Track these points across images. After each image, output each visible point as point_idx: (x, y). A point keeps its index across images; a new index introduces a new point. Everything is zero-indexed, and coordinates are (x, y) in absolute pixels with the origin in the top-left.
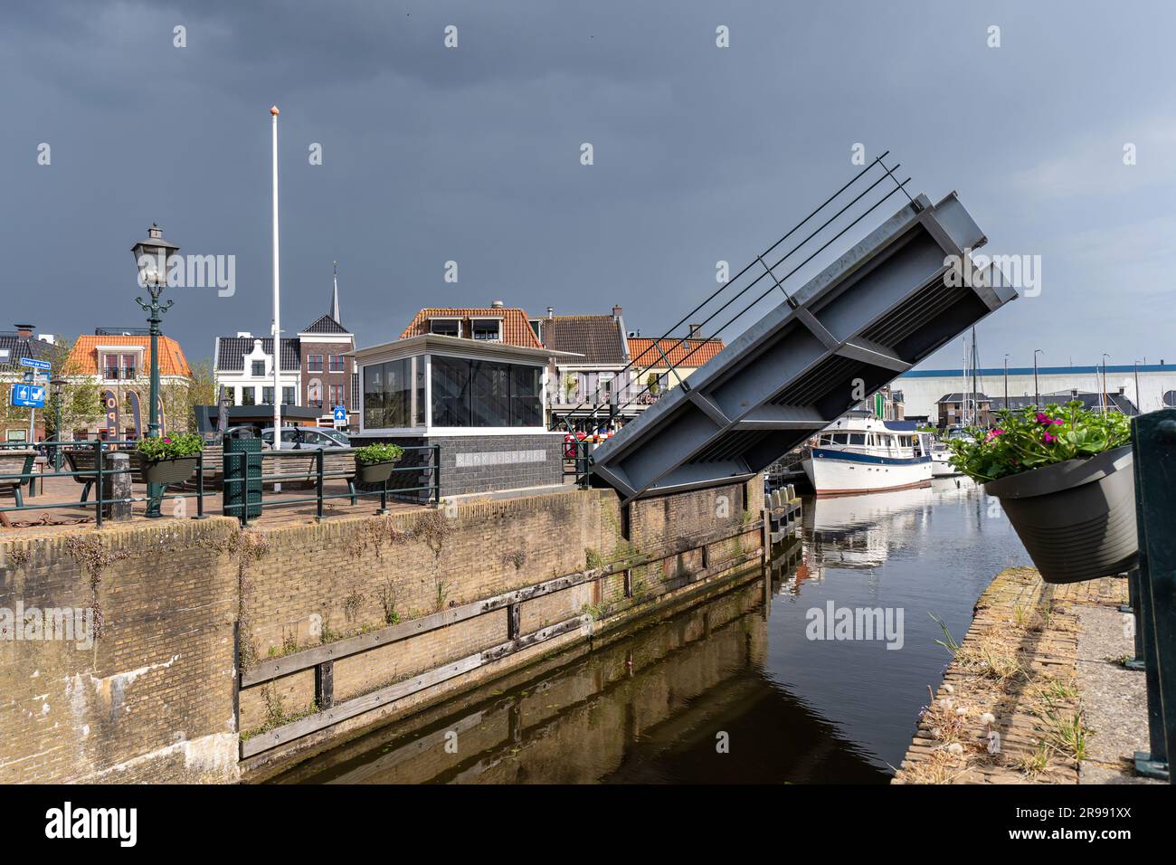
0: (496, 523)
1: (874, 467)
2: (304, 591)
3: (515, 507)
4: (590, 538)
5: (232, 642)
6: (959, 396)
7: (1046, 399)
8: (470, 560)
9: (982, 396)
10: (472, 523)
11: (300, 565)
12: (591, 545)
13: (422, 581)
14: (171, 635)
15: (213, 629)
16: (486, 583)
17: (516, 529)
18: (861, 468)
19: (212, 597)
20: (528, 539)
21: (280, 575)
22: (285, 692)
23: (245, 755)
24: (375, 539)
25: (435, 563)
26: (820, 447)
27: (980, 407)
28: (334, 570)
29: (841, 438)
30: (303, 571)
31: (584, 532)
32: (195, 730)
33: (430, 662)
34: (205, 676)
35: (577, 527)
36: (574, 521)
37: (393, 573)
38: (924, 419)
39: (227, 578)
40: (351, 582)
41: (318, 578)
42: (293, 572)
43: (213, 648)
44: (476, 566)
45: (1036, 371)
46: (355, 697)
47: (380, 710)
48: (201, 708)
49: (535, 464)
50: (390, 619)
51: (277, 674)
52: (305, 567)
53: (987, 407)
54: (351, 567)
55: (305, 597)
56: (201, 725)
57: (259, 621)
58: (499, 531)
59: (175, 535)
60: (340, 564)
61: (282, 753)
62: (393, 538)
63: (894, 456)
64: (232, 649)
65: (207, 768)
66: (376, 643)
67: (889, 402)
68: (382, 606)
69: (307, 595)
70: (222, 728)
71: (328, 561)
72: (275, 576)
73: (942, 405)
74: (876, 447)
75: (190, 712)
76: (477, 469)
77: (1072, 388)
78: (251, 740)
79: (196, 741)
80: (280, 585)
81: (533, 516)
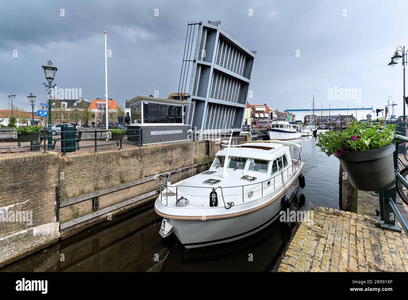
0: (162, 152)
1: (286, 134)
2: (88, 175)
3: (169, 147)
4: (195, 155)
5: (55, 193)
6: (310, 116)
7: (332, 117)
8: (152, 163)
9: (315, 116)
10: (154, 152)
11: (86, 167)
12: (196, 157)
13: (135, 170)
14: (26, 193)
15: (46, 190)
16: (159, 169)
17: (170, 153)
18: (282, 134)
19: (45, 179)
20: (174, 156)
21: (78, 170)
22: (80, 207)
23: (61, 229)
24: (117, 158)
25: (140, 164)
26: (272, 128)
27: (315, 118)
28: (100, 168)
29: (277, 126)
30: (87, 169)
31: (193, 153)
32: (38, 223)
33: (138, 194)
34: (42, 205)
35: (191, 152)
36: (190, 150)
37: (123, 168)
38: (300, 121)
39: (52, 173)
40: (107, 171)
41: (94, 171)
42: (83, 169)
43: (46, 196)
44: (155, 164)
45: (330, 110)
46: (108, 206)
47: (119, 210)
48: (40, 216)
49: (179, 134)
50: (122, 182)
51: (75, 202)
52: (88, 167)
53: (317, 119)
54: (107, 167)
55: (88, 177)
56: (40, 221)
57: (69, 185)
58: (164, 154)
59: (27, 160)
60: (103, 166)
61: (79, 226)
62: (123, 157)
63: (291, 131)
64: (55, 195)
65: (43, 235)
66: (116, 190)
67: (291, 117)
68: (120, 178)
69: (89, 176)
70: (51, 221)
71: (98, 165)
72: (76, 171)
73: (305, 118)
74: (286, 128)
75: (35, 218)
76: (158, 136)
77: (339, 114)
78: (64, 224)
79: (38, 227)
80: (77, 173)
81: (176, 149)
